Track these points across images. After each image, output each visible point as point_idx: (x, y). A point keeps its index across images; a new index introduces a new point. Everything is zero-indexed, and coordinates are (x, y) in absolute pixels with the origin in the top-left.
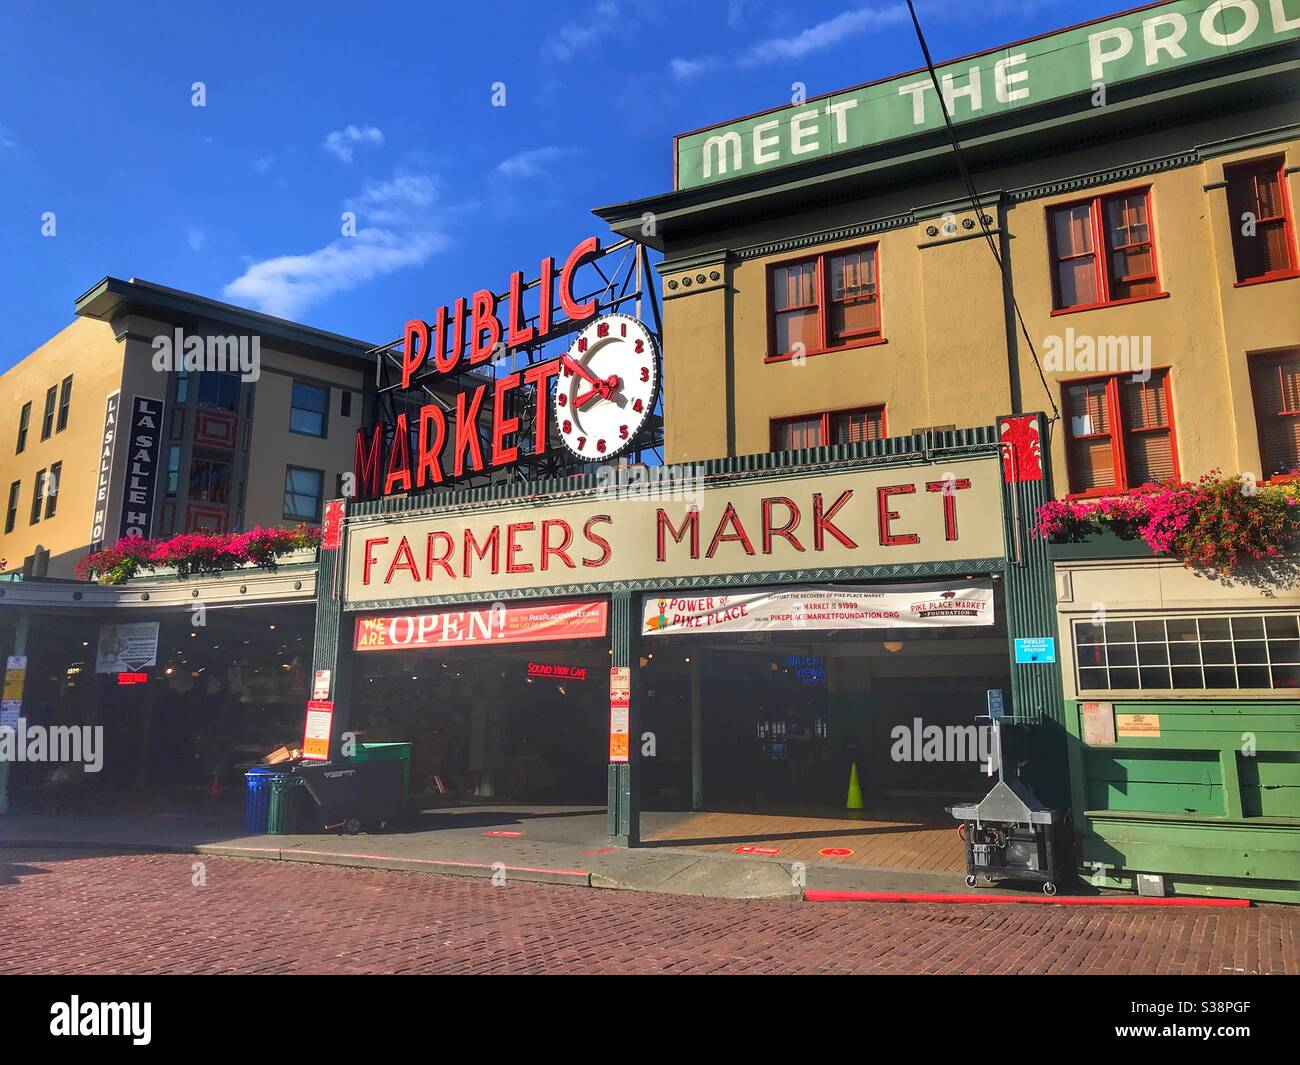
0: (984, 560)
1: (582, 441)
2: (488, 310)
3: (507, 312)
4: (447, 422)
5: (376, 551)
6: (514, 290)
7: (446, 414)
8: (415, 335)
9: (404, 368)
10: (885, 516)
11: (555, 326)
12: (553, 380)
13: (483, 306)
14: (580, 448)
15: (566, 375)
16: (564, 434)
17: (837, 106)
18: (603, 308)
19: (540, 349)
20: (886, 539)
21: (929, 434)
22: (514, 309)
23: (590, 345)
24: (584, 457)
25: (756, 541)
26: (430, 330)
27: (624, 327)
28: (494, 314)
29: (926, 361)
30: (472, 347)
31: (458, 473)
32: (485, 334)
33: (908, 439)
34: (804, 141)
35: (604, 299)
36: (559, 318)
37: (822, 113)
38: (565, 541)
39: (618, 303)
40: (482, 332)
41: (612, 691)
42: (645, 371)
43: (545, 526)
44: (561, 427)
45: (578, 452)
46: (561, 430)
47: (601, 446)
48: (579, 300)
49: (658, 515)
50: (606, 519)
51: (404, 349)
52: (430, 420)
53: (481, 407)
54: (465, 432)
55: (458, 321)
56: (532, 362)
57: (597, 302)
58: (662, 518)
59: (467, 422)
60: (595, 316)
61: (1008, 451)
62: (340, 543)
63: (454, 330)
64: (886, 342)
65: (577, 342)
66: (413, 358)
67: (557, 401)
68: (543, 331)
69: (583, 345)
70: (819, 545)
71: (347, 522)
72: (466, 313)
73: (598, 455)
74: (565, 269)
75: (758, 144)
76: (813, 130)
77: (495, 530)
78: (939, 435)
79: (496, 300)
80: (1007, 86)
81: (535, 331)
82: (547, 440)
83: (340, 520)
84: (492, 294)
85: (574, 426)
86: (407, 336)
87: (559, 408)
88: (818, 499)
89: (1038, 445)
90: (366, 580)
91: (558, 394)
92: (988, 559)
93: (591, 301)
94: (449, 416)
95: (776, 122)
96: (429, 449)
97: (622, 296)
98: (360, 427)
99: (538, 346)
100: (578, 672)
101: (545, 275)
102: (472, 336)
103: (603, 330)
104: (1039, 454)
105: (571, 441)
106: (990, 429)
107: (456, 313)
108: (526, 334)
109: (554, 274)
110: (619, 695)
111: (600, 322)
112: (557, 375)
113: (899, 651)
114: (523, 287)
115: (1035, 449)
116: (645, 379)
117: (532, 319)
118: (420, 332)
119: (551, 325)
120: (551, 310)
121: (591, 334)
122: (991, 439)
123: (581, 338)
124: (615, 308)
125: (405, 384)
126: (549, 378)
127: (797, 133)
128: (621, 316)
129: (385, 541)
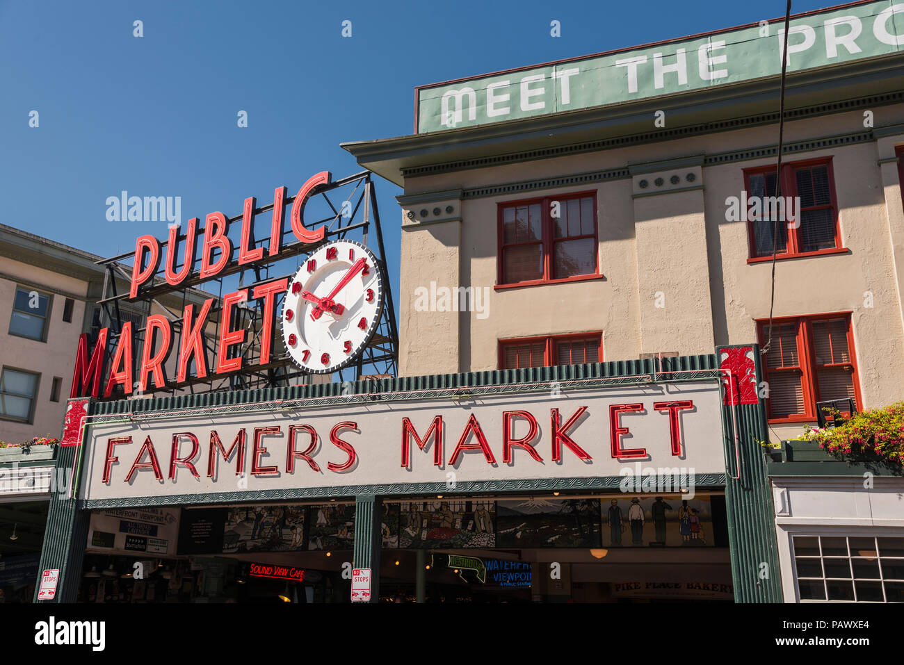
0: (707, 475)
1: (307, 353)
2: (220, 231)
3: (240, 234)
4: (173, 332)
5: (119, 450)
6: (247, 213)
7: (172, 324)
8: (146, 249)
9: (133, 280)
10: (616, 431)
11: (286, 248)
12: (280, 297)
13: (215, 226)
14: (304, 360)
15: (294, 292)
16: (290, 347)
17: (562, 72)
18: (332, 234)
19: (267, 268)
20: (617, 452)
21: (657, 360)
22: (247, 232)
23: (319, 266)
24: (308, 369)
25: (497, 450)
26: (161, 245)
27: (352, 252)
28: (226, 234)
29: (639, 296)
30: (203, 263)
31: (181, 379)
32: (216, 251)
33: (638, 362)
34: (532, 100)
35: (332, 225)
36: (289, 241)
37: (548, 78)
38: (312, 445)
39: (345, 231)
40: (213, 249)
41: (353, 592)
42: (370, 293)
43: (292, 430)
44: (287, 340)
45: (302, 364)
46: (287, 343)
47: (325, 359)
48: (309, 226)
49: (404, 423)
50: (353, 426)
51: (134, 262)
52: (155, 328)
53: (208, 319)
54: (190, 341)
55: (190, 239)
56: (258, 279)
57: (326, 229)
58: (407, 427)
59: (194, 332)
60: (324, 241)
61: (727, 377)
62: (79, 441)
63: (186, 247)
64: (603, 278)
65: (306, 264)
66: (142, 271)
67: (285, 316)
68: (273, 251)
69: (312, 266)
70: (556, 455)
71: (90, 420)
72: (199, 231)
73: (322, 367)
74: (299, 197)
75: (491, 100)
76: (540, 91)
77: (242, 433)
78: (665, 361)
79: (229, 222)
80: (709, 67)
81: (266, 252)
82: (272, 351)
83: (82, 418)
84: (226, 217)
85: (299, 340)
86: (138, 250)
87: (285, 322)
88: (556, 415)
89: (755, 374)
90: (106, 478)
91: (285, 310)
92: (709, 475)
93: (322, 226)
94: (175, 326)
95: (508, 82)
96: (152, 356)
97: (349, 225)
98: (80, 333)
99: (266, 265)
100: (297, 574)
101: (277, 201)
102: (203, 253)
103: (332, 254)
104: (755, 381)
105: (296, 354)
106: (711, 357)
107: (189, 232)
108: (257, 253)
109: (287, 201)
110: (360, 596)
111: (330, 246)
112: (285, 292)
113: (603, 558)
114: (256, 211)
115: (752, 376)
116: (370, 299)
117: (261, 241)
118: (152, 248)
119: (281, 248)
120: (282, 233)
121: (320, 256)
122: (712, 366)
123: (310, 259)
124: (341, 235)
125: (133, 294)
126: (276, 295)
127: (525, 93)
128: (350, 242)
129: (128, 441)
